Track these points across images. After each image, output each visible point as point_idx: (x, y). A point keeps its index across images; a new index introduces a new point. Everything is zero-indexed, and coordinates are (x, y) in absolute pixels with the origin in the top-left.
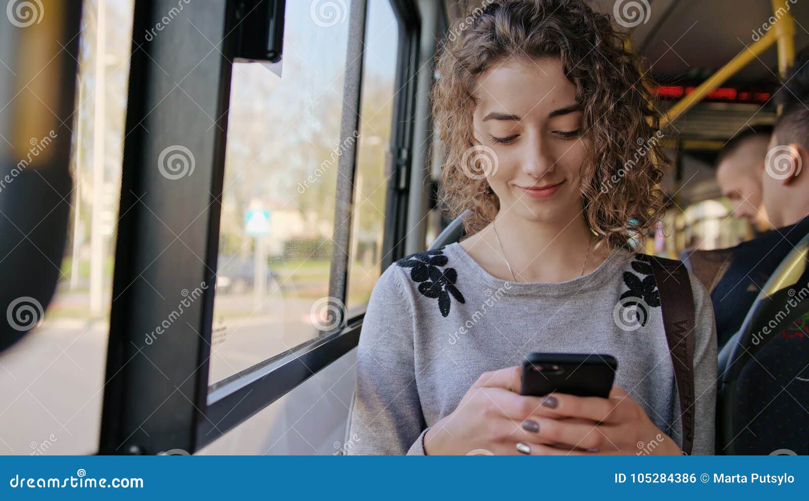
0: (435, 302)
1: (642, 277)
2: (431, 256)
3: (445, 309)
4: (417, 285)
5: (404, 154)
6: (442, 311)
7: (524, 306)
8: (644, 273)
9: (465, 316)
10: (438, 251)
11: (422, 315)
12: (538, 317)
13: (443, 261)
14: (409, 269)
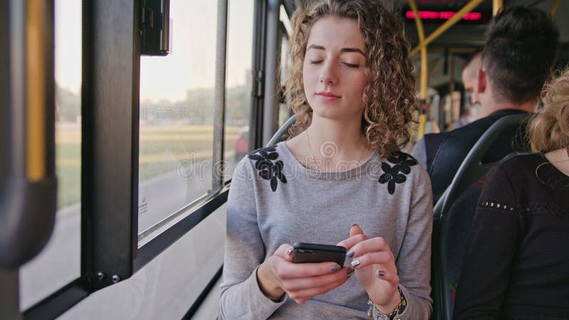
0: (268, 182)
1: (392, 165)
2: (269, 153)
3: (274, 187)
4: (258, 171)
5: (260, 74)
6: (272, 188)
7: (321, 185)
8: (393, 162)
9: (285, 193)
10: (272, 149)
11: (260, 190)
12: (329, 192)
13: (275, 156)
14: (254, 162)
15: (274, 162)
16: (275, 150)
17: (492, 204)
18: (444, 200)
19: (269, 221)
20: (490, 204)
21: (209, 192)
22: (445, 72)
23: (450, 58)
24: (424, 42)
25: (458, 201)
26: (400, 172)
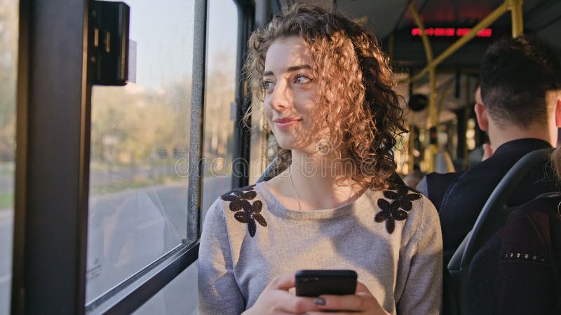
0: (245, 226)
1: (391, 201)
2: (245, 192)
3: (252, 232)
4: (233, 213)
6: (250, 233)
8: (392, 198)
11: (236, 235)
13: (253, 195)
14: (228, 203)
15: (251, 202)
16: (253, 189)
17: (518, 255)
18: (464, 249)
19: (247, 272)
20: (515, 255)
21: (184, 241)
22: (457, 95)
23: (463, 79)
24: (433, 64)
25: (480, 251)
26: (400, 209)
